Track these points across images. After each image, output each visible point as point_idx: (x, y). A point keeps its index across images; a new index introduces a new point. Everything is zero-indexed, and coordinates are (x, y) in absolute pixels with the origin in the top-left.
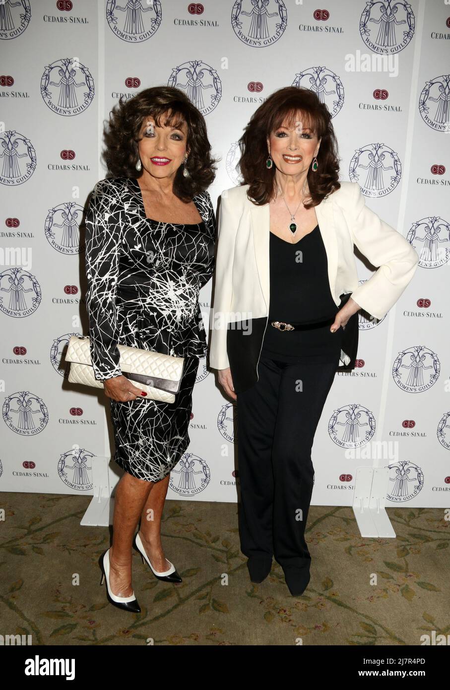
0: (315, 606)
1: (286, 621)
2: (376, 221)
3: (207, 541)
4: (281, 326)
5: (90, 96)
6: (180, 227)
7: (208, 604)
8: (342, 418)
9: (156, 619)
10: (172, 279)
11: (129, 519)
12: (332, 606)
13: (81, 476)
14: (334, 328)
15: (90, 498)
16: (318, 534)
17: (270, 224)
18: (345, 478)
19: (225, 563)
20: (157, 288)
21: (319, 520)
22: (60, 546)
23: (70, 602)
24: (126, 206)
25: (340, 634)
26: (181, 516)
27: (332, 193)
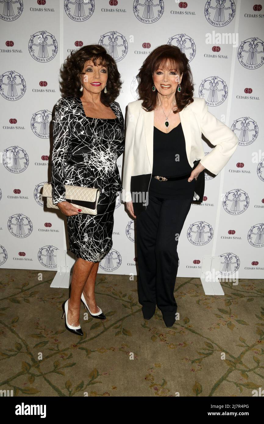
0: (179, 332)
1: (163, 341)
2: (214, 119)
3: (120, 297)
4: (160, 178)
5: (55, 51)
6: (105, 120)
7: (120, 331)
8: (195, 229)
9: (92, 339)
10: (102, 150)
11: (80, 283)
12: (189, 332)
13: (50, 260)
14: (190, 179)
15: (55, 272)
16: (181, 293)
17: (154, 122)
18: (197, 262)
19: (129, 308)
20: (95, 155)
21: (182, 285)
22: (39, 299)
23: (44, 330)
24: (74, 111)
25: (193, 348)
26: (105, 282)
27: (189, 104)
